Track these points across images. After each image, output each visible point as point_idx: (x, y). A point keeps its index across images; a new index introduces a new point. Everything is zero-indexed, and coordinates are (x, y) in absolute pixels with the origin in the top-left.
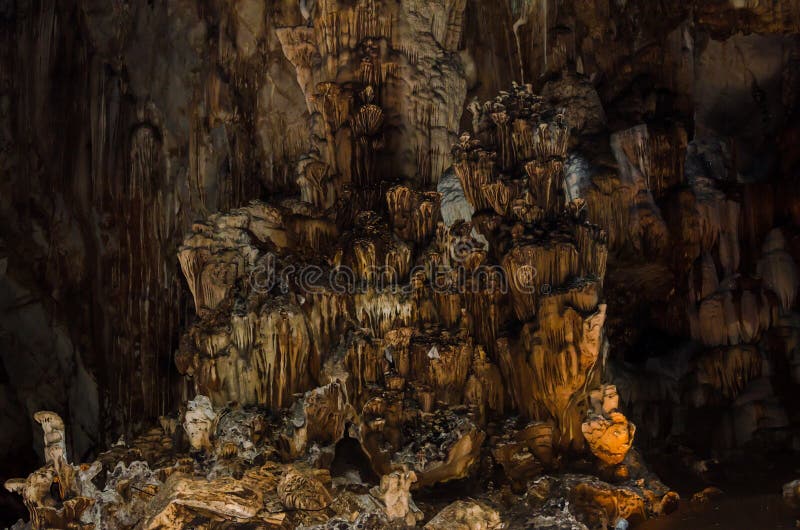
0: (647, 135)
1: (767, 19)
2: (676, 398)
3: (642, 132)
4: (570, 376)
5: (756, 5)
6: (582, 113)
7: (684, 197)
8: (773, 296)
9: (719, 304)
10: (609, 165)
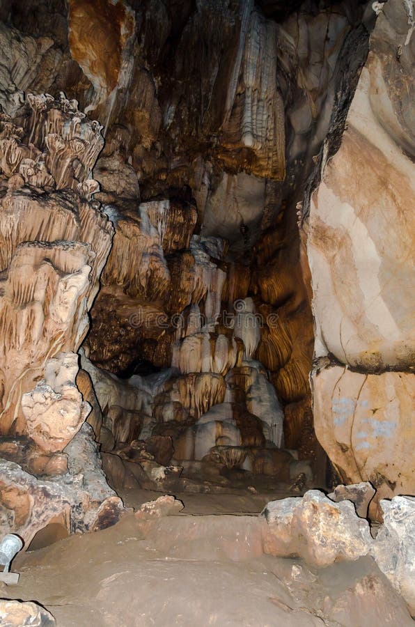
0: (168, 207)
1: (263, 163)
2: (149, 410)
3: (165, 204)
4: (29, 340)
5: (259, 149)
6: (123, 184)
7: (186, 257)
8: (240, 342)
9: (198, 341)
10: (135, 218)
